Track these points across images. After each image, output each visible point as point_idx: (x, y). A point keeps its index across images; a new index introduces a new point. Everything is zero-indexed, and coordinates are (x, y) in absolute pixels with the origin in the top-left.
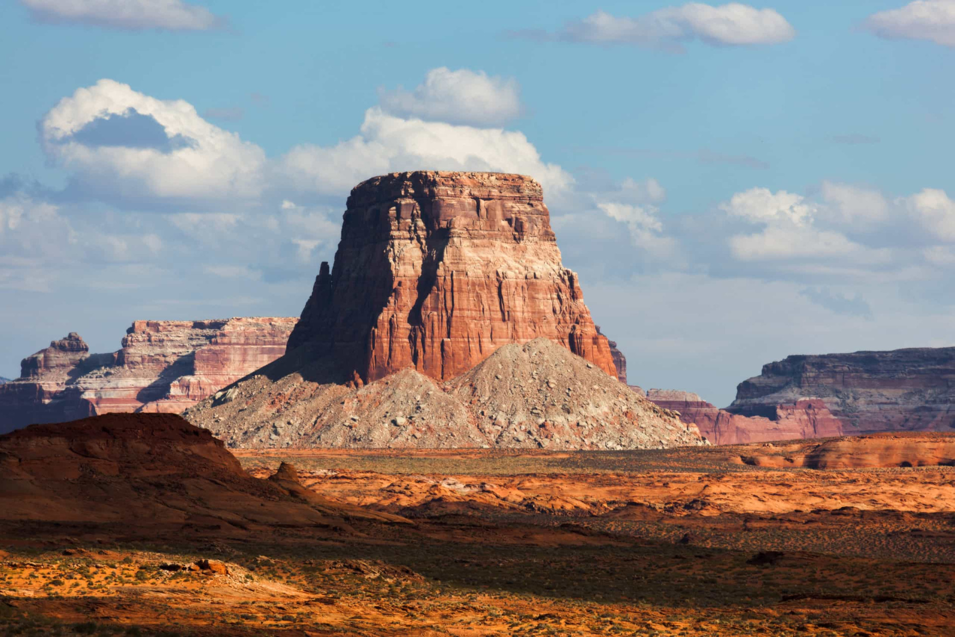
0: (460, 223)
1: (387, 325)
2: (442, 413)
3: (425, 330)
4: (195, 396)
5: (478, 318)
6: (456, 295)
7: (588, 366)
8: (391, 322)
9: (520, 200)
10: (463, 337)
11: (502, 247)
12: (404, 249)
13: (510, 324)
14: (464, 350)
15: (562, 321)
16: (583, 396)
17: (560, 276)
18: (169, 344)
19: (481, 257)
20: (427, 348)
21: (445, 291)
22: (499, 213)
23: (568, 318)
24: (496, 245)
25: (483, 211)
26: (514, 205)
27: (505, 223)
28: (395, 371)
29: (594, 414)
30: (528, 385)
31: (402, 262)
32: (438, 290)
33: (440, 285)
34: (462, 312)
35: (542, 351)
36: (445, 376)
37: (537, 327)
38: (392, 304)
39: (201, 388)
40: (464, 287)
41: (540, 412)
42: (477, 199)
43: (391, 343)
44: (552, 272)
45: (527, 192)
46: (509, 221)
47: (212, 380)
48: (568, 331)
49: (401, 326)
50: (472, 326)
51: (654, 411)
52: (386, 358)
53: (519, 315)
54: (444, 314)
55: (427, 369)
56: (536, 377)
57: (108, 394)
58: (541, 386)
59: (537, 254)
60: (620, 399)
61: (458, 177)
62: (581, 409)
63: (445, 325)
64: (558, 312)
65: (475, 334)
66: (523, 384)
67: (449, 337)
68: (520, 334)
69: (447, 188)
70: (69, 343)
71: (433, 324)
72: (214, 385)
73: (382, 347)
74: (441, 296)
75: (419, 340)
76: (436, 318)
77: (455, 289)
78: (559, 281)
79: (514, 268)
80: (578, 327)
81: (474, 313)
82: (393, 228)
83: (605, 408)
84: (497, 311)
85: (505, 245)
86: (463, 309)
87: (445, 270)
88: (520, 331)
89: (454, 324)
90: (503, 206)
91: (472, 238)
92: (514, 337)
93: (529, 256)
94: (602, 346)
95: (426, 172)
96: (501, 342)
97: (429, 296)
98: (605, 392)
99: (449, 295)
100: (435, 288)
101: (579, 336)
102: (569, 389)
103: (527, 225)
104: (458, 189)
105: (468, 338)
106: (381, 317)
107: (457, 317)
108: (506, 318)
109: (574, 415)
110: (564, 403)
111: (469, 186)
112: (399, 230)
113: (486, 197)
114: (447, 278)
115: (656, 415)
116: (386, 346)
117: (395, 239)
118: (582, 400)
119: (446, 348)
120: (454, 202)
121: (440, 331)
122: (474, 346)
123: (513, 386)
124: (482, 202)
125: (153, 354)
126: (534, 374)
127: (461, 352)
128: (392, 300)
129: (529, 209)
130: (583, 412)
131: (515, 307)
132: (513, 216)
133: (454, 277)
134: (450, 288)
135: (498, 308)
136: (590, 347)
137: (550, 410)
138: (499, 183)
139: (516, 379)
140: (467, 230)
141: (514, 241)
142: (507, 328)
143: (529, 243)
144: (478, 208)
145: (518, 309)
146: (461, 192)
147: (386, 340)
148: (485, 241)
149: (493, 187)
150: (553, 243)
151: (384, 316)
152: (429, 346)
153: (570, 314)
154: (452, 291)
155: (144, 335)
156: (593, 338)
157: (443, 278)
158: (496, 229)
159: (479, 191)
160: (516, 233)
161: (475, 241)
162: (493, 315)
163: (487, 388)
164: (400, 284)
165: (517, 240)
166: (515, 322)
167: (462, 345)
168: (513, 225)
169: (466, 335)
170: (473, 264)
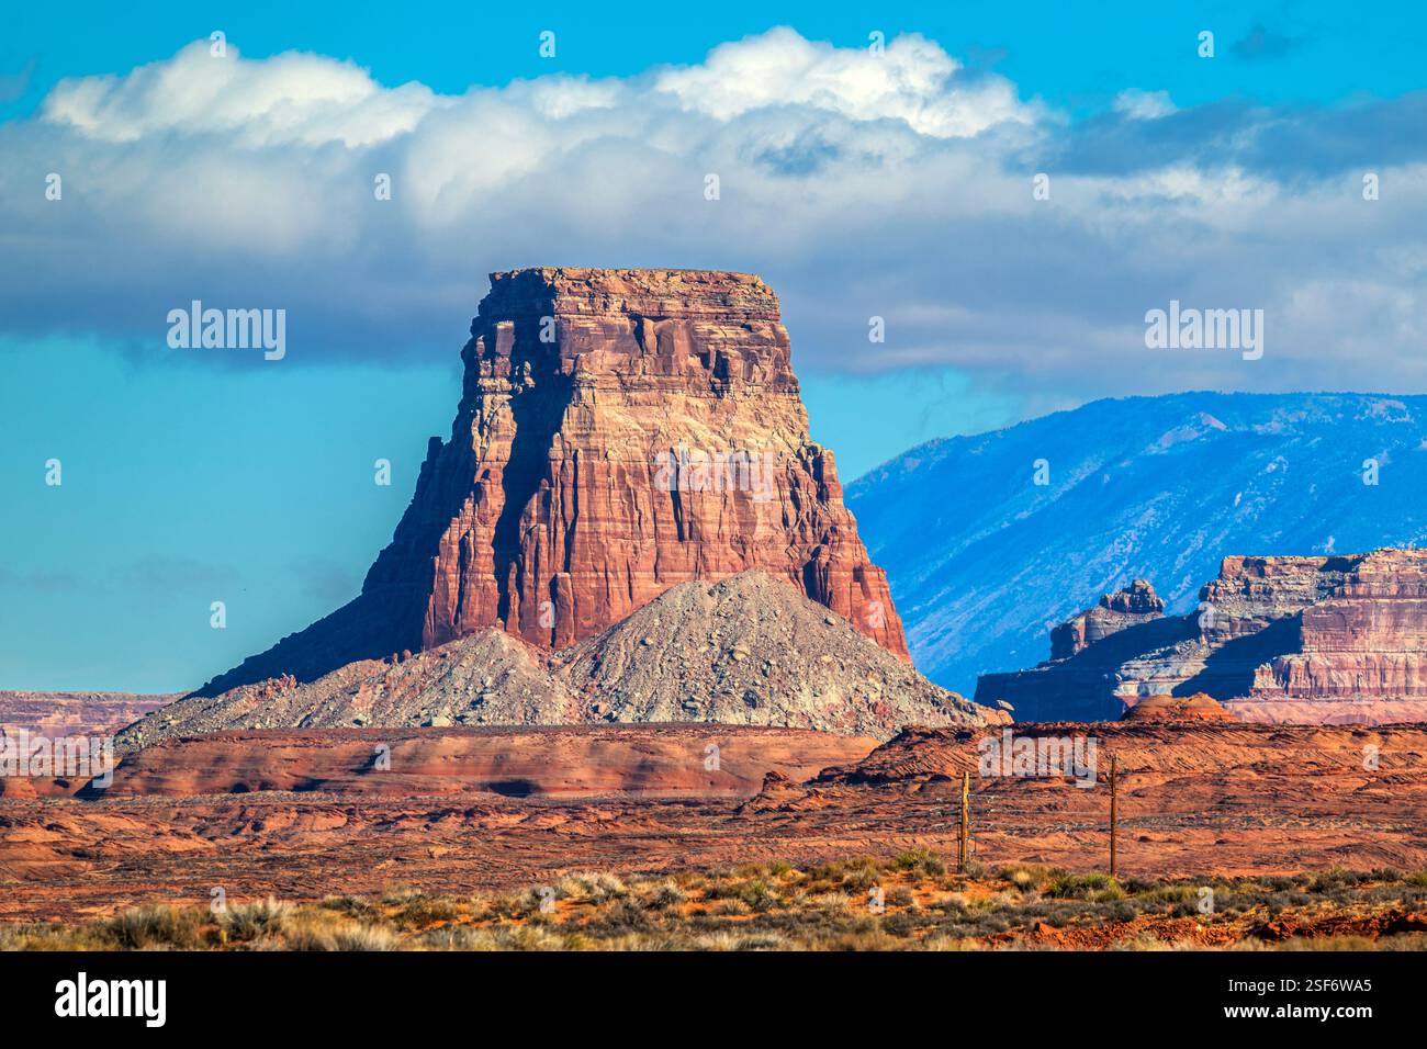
0: (600, 362)
1: (456, 548)
2: (519, 708)
3: (524, 560)
4: (1300, 690)
5: (628, 535)
6: (583, 494)
7: (826, 621)
8: (463, 544)
9: (728, 319)
10: (596, 571)
11: (687, 404)
12: (500, 412)
13: (693, 546)
14: (597, 594)
15: (798, 539)
16: (795, 675)
17: (799, 455)
18: (1282, 597)
19: (642, 425)
20: (526, 591)
21: (563, 487)
22: (681, 344)
23: (809, 533)
24: (674, 402)
25: (650, 340)
26: (715, 328)
27: (695, 362)
28: (468, 633)
29: (809, 708)
30: (697, 656)
31: (494, 434)
32: (551, 485)
33: (554, 476)
34: (594, 524)
35: (745, 593)
36: (558, 641)
37: (749, 551)
38: (469, 512)
39: (1310, 677)
40: (600, 479)
41: (699, 705)
42: (636, 317)
43: (463, 582)
44: (786, 450)
45: (741, 304)
46: (705, 359)
47: (1334, 661)
48: (807, 557)
49: (481, 552)
50: (615, 549)
51: (933, 702)
52: (452, 611)
53: (710, 529)
54: (560, 527)
55: (528, 630)
56: (716, 642)
57: (1160, 688)
58: (721, 657)
59: (758, 417)
60: (871, 680)
61: (601, 279)
62: (785, 699)
63: (561, 548)
64: (792, 523)
65: (621, 565)
66: (687, 654)
67: (566, 569)
68: (712, 563)
69: (577, 298)
70: (1131, 599)
71: (538, 547)
72: (1338, 669)
73: (446, 588)
74: (556, 495)
75: (513, 576)
76: (543, 535)
77: (582, 482)
78: (798, 467)
79: (705, 444)
80: (825, 549)
81: (620, 527)
82: (483, 372)
83: (833, 696)
84: (669, 522)
85: (694, 401)
86: (597, 520)
87: (564, 450)
88: (711, 557)
89: (577, 546)
90: (692, 332)
91: (628, 390)
92: (700, 569)
93: (742, 420)
94: (870, 584)
95: (540, 271)
96: (675, 578)
97: (536, 495)
98: (843, 668)
99: (569, 491)
100: (544, 481)
101: (824, 566)
102: (768, 664)
103: (738, 365)
104: (599, 301)
105: (606, 571)
106: (446, 536)
107: (583, 533)
108: (687, 535)
109: (767, 711)
110: (752, 688)
111: (622, 295)
112: (493, 376)
113: (656, 314)
114: (567, 462)
115: (935, 709)
116: (453, 587)
117: (485, 393)
118: (790, 682)
119: (560, 590)
120: (590, 325)
121: (550, 561)
122: (617, 586)
123: (667, 657)
124: (649, 325)
125: (1250, 617)
126: (714, 636)
127: (591, 598)
128: (468, 504)
129: (744, 335)
130: (786, 705)
131: (703, 514)
132: (711, 348)
133: (581, 461)
134: (571, 479)
135: (672, 518)
136: (845, 585)
137: (718, 703)
138: (685, 288)
139: (678, 645)
140: (618, 375)
141: (713, 394)
142: (685, 554)
143: (742, 398)
144: (639, 334)
145: (709, 517)
146: (605, 306)
147: (453, 577)
148: (654, 394)
149: (670, 296)
150: (795, 397)
151: (452, 535)
152: (530, 587)
153: (814, 526)
154: (575, 486)
155: (1237, 583)
156: (855, 570)
157: (560, 463)
158: (675, 372)
159: (641, 303)
160: (718, 380)
161: (633, 394)
162: (661, 530)
163: (621, 662)
164: (486, 475)
165: (719, 393)
166: (701, 540)
167: (594, 585)
168: (712, 365)
169: (601, 566)
170: (624, 436)
